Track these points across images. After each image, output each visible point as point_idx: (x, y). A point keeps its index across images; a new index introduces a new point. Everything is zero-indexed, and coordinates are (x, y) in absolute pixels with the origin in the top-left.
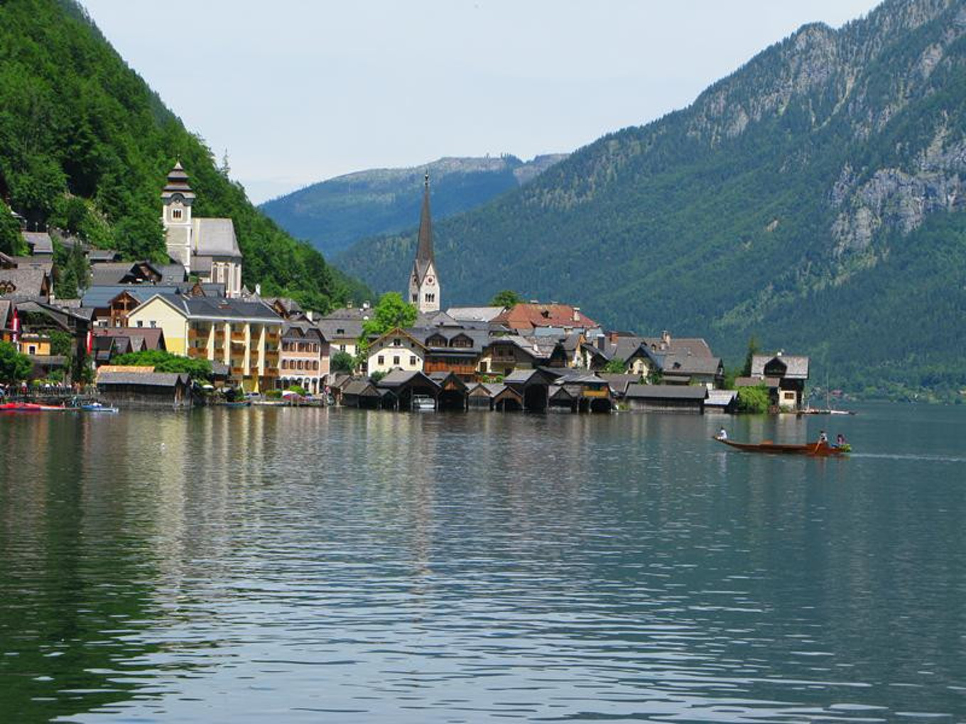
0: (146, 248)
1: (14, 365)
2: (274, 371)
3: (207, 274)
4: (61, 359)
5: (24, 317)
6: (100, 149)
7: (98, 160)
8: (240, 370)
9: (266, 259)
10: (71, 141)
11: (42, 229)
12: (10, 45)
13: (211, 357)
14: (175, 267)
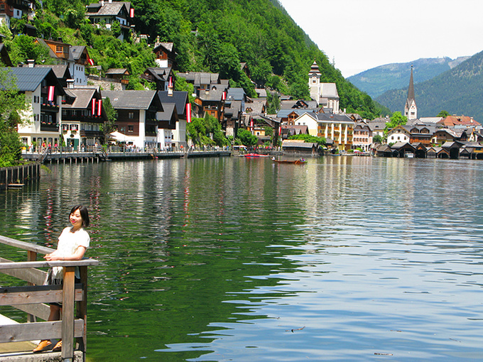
0: (302, 95)
1: (251, 139)
2: (351, 142)
3: (325, 105)
4: (269, 137)
5: (255, 121)
6: (285, 57)
7: (284, 61)
8: (337, 142)
9: (349, 99)
10: (274, 54)
11: (263, 88)
12: (251, 17)
13: (326, 136)
14: (313, 102)
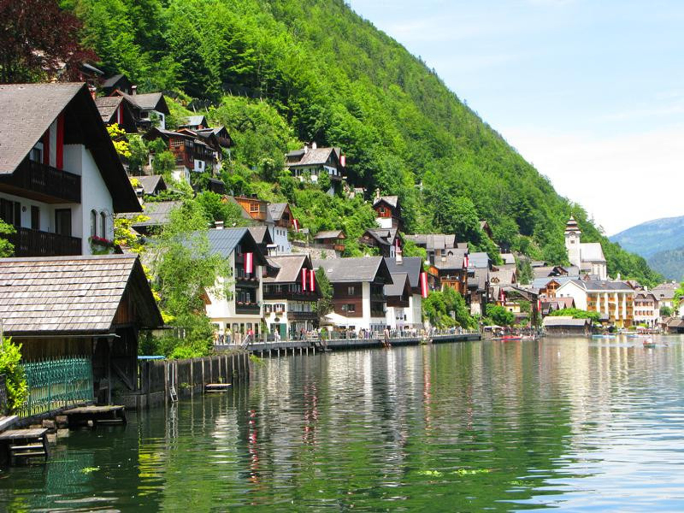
0: (559, 259)
1: (506, 317)
2: (631, 316)
3: (589, 271)
4: (525, 314)
5: (506, 294)
6: (534, 212)
7: (533, 217)
8: (613, 317)
9: (617, 262)
10: (519, 209)
11: (508, 252)
12: (487, 165)
13: (598, 310)
14: (573, 268)
